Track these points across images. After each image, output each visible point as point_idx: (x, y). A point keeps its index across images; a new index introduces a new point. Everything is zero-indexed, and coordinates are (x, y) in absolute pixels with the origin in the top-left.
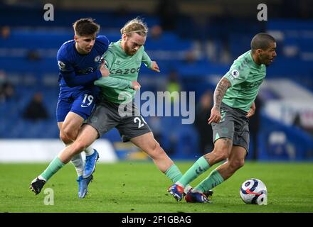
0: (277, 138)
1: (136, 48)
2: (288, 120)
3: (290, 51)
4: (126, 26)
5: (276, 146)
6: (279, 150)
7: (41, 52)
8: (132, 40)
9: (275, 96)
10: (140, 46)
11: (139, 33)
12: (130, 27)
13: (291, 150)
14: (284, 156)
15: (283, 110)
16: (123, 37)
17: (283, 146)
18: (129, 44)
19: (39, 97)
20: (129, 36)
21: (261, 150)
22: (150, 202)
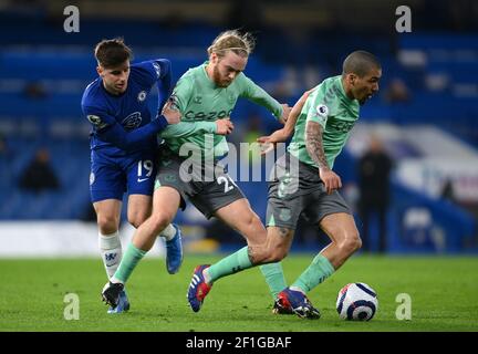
0: (417, 218)
1: (232, 75)
2: (434, 190)
3: (436, 82)
4: (218, 41)
5: (414, 230)
6: (420, 238)
7: (46, 85)
8: (225, 62)
9: (414, 153)
10: (238, 72)
11: (236, 52)
12: (223, 42)
13: (439, 236)
14: (427, 247)
15: (426, 174)
16: (211, 58)
17: (427, 231)
18: (221, 69)
19: (44, 155)
20: (221, 55)
21: (391, 237)
22: (218, 319)
